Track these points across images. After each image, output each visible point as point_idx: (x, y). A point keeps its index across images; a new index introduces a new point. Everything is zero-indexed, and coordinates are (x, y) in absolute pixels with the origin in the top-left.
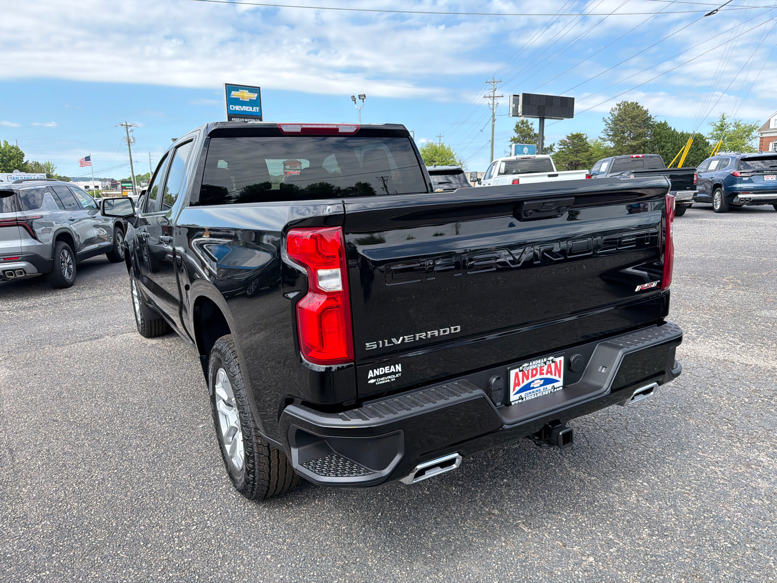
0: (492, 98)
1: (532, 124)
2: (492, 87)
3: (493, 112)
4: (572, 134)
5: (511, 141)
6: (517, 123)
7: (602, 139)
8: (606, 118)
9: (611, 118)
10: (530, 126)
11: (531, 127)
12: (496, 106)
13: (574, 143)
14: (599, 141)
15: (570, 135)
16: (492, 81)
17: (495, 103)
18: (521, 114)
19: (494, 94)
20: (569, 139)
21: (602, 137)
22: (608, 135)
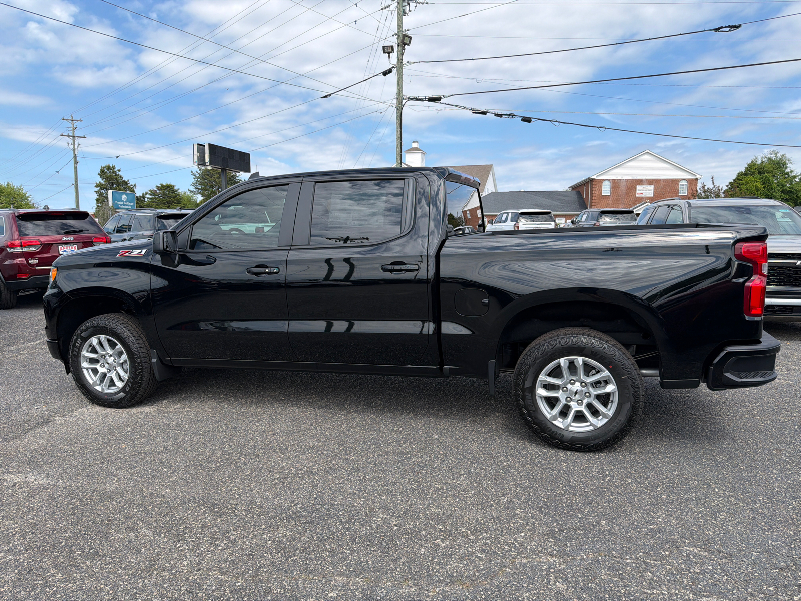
0: (71, 138)
1: (119, 171)
2: (71, 125)
3: (74, 153)
4: (162, 185)
5: (96, 187)
6: (102, 167)
7: (192, 192)
8: (194, 172)
9: (199, 172)
10: (117, 172)
11: (118, 174)
12: (78, 147)
13: (164, 194)
14: (189, 193)
15: (160, 186)
16: (71, 118)
17: (76, 143)
18: (208, 164)
19: (74, 134)
20: (159, 190)
21: (192, 190)
22: (197, 188)
